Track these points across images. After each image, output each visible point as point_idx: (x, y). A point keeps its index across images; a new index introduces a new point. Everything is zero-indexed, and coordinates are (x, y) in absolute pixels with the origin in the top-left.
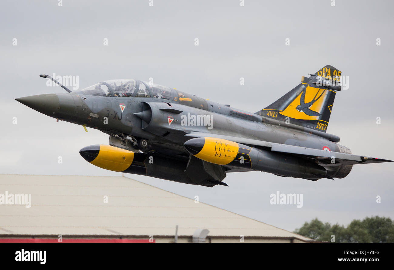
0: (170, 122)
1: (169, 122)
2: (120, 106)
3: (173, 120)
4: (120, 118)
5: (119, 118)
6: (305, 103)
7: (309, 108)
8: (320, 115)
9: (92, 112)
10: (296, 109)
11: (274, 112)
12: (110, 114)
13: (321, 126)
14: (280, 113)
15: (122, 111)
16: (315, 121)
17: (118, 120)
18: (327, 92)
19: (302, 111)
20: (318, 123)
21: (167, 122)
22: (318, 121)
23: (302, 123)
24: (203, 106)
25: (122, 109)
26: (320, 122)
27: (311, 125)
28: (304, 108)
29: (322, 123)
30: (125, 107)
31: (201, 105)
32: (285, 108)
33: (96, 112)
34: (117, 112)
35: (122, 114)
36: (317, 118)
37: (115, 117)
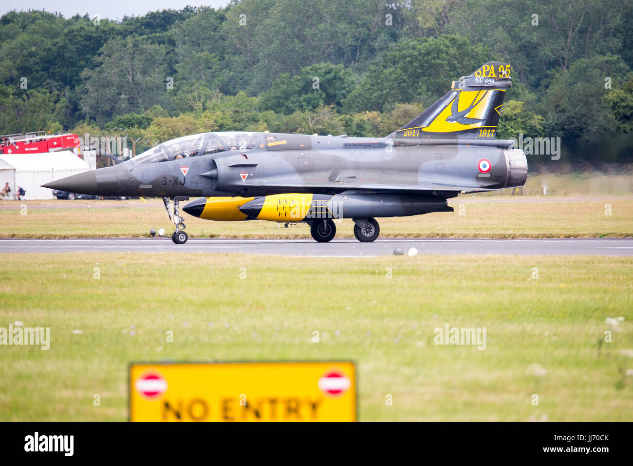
0: (244, 177)
1: (242, 178)
2: (182, 169)
3: (247, 175)
4: (183, 183)
5: (181, 183)
6: (459, 111)
7: (465, 116)
8: (483, 120)
9: (142, 183)
10: (446, 120)
11: (414, 131)
12: (168, 181)
13: (486, 132)
14: (422, 130)
15: (185, 174)
16: (477, 129)
17: (180, 185)
18: (491, 92)
19: (455, 122)
20: (481, 131)
21: (240, 179)
22: (480, 129)
23: (456, 135)
24: (303, 146)
25: (185, 172)
26: (483, 129)
27: (471, 135)
28: (457, 118)
29: (488, 129)
30: (188, 169)
31: (301, 145)
32: (430, 123)
33: (148, 182)
34: (178, 177)
35: (185, 178)
36: (479, 125)
37: (176, 182)
